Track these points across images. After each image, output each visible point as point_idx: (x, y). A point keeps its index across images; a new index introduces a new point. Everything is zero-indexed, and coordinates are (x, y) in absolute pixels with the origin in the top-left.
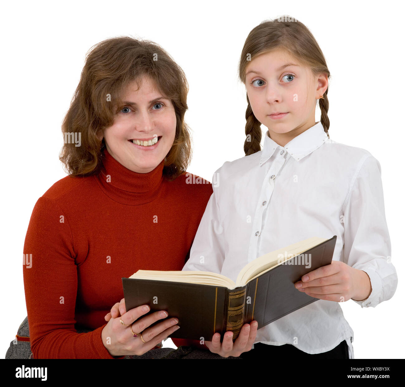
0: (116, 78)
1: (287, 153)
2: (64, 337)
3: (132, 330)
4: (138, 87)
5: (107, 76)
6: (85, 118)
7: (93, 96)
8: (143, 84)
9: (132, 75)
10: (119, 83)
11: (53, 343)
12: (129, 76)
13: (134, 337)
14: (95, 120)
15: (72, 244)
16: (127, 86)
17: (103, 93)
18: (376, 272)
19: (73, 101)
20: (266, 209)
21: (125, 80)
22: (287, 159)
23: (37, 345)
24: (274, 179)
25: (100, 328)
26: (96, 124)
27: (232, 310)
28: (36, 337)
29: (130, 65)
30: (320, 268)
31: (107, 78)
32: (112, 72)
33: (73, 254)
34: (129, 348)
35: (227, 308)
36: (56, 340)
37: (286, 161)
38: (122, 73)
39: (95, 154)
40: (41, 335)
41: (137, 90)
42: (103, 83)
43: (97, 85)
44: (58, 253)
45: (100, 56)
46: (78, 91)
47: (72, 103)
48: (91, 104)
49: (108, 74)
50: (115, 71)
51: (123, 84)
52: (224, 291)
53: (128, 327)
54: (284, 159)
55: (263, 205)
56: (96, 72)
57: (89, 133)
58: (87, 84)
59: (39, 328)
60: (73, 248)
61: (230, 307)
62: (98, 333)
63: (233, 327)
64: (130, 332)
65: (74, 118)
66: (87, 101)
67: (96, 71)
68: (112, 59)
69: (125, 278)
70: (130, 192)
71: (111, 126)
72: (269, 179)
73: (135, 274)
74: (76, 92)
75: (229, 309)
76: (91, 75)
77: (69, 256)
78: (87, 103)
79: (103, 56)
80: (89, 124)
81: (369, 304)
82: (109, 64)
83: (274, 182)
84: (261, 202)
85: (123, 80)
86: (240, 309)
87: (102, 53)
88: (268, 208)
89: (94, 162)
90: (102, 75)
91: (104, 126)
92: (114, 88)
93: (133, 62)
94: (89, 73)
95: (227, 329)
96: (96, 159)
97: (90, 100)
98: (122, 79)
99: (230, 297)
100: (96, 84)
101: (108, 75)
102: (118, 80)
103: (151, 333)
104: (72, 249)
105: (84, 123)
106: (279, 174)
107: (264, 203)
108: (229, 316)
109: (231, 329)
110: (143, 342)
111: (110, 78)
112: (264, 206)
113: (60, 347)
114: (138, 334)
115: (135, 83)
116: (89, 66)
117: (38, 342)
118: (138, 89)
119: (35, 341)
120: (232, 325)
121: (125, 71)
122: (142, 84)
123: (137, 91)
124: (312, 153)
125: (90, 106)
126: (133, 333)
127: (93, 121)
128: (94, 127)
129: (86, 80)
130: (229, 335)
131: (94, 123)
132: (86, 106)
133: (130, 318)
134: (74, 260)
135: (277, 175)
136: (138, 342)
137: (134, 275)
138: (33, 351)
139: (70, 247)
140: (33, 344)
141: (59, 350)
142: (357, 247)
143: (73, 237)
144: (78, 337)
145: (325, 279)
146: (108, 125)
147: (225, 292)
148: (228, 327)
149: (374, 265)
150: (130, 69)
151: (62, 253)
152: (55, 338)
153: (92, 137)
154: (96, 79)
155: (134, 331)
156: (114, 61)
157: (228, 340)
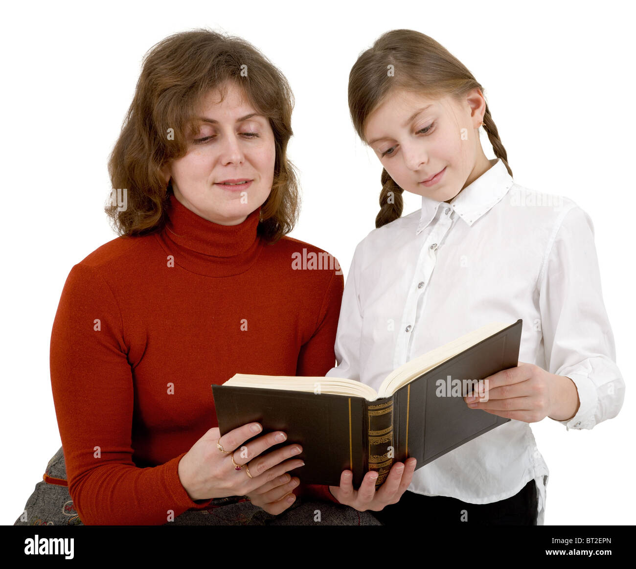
0: (189, 85)
1: (454, 212)
2: (120, 474)
3: (234, 460)
4: (221, 97)
5: (176, 83)
6: (144, 147)
7: (155, 113)
8: (229, 92)
9: (213, 80)
10: (194, 92)
11: (103, 482)
12: (207, 81)
13: (237, 471)
14: (159, 149)
15: (122, 332)
16: (205, 97)
17: (170, 108)
18: (588, 377)
19: (125, 126)
20: (424, 294)
21: (201, 87)
22: (455, 220)
23: (77, 485)
24: (436, 249)
25: (174, 459)
26: (160, 154)
27: (374, 434)
28: (77, 473)
29: (209, 66)
30: (501, 372)
31: (176, 85)
32: (183, 77)
33: (124, 347)
34: (229, 484)
35: (367, 433)
36: (107, 477)
37: (453, 222)
38: (198, 77)
39: (157, 200)
40: (83, 469)
41: (220, 102)
42: (169, 94)
43: (161, 97)
44: (101, 346)
45: (165, 57)
46: (132, 110)
47: (123, 128)
48: (152, 126)
49: (178, 79)
50: (188, 75)
51: (199, 93)
52: (361, 403)
53: (228, 455)
54: (451, 221)
55: (419, 288)
56: (159, 79)
57: (150, 169)
58: (145, 98)
59: (81, 458)
60: (123, 337)
61: (371, 430)
62: (172, 467)
63: (378, 463)
64: (230, 462)
65: (127, 148)
66: (146, 122)
67: (159, 77)
68: (183, 59)
69: (216, 385)
70: (210, 256)
71: (183, 157)
72: (429, 249)
73: (231, 379)
74: (130, 113)
75: (371, 433)
76: (151, 84)
77: (118, 350)
78: (146, 124)
79: (168, 57)
80: (150, 154)
81: (578, 425)
82: (178, 66)
83: (436, 254)
84: (415, 284)
85: (200, 88)
86: (388, 433)
87: (167, 53)
88: (426, 293)
89: (156, 212)
90: (168, 81)
91: (172, 157)
92: (186, 99)
93: (213, 61)
94: (148, 81)
95: (370, 467)
96: (160, 209)
97: (151, 120)
98: (198, 86)
99: (371, 414)
100: (159, 95)
101: (177, 81)
102: (192, 87)
103: (261, 466)
104: (122, 339)
105: (142, 154)
106: (443, 243)
107: (421, 285)
108: (371, 445)
109: (375, 466)
110: (250, 477)
111: (180, 85)
112: (421, 289)
113: (114, 488)
114: (242, 466)
115: (217, 92)
116: (149, 71)
117: (79, 479)
118: (222, 100)
119: (75, 478)
120: (376, 460)
121: (203, 74)
122: (227, 92)
123: (220, 104)
124: (491, 209)
125: (151, 128)
126: (235, 464)
127: (155, 151)
128: (157, 159)
129: (145, 91)
130: (372, 477)
131: (156, 153)
132: (144, 129)
133: (232, 442)
134: (126, 356)
135: (441, 244)
136: (241, 477)
137: (229, 380)
138: (73, 494)
139: (119, 336)
140: (72, 483)
141: (112, 492)
142: (561, 341)
143: (122, 321)
144: (140, 473)
145: (508, 388)
146: (179, 155)
147: (363, 406)
148: (371, 463)
149: (587, 368)
150: (209, 71)
151: (108, 345)
152: (105, 476)
153: (154, 173)
154: (159, 88)
155: (236, 462)
156: (185, 61)
157: (370, 484)
